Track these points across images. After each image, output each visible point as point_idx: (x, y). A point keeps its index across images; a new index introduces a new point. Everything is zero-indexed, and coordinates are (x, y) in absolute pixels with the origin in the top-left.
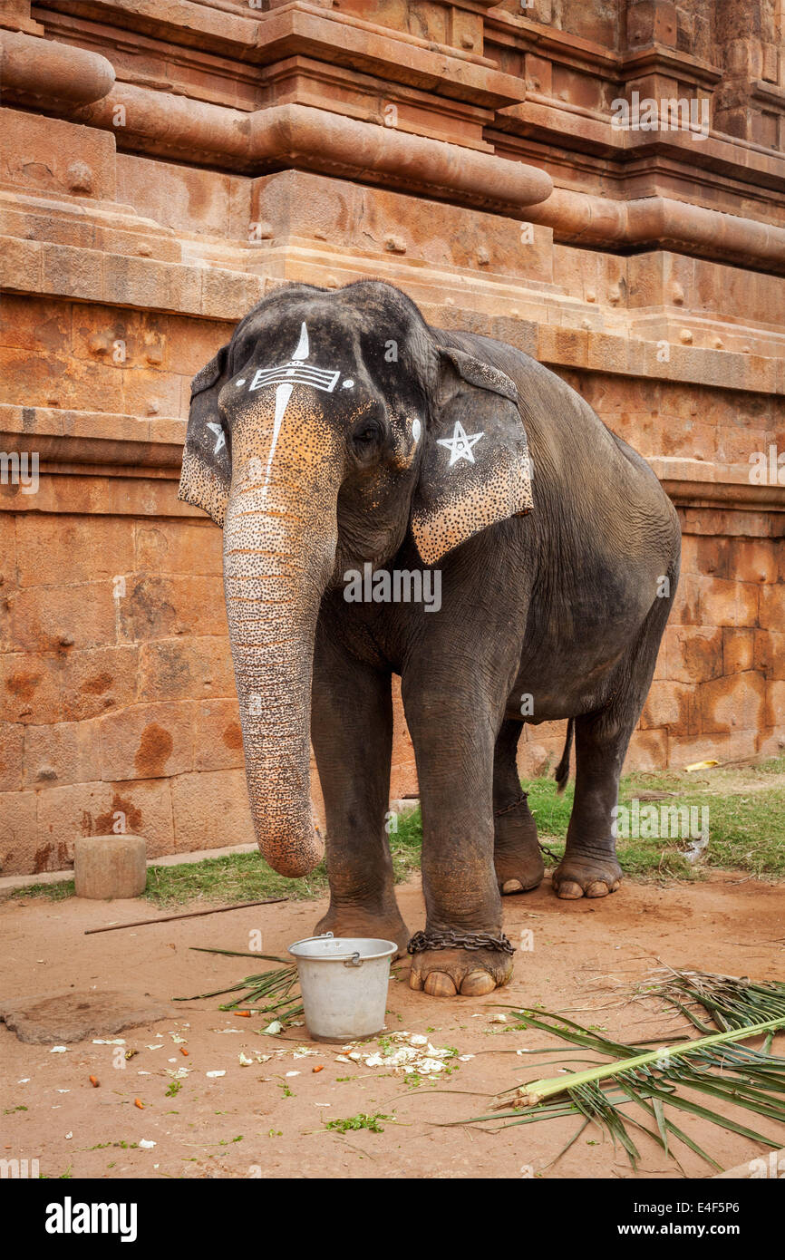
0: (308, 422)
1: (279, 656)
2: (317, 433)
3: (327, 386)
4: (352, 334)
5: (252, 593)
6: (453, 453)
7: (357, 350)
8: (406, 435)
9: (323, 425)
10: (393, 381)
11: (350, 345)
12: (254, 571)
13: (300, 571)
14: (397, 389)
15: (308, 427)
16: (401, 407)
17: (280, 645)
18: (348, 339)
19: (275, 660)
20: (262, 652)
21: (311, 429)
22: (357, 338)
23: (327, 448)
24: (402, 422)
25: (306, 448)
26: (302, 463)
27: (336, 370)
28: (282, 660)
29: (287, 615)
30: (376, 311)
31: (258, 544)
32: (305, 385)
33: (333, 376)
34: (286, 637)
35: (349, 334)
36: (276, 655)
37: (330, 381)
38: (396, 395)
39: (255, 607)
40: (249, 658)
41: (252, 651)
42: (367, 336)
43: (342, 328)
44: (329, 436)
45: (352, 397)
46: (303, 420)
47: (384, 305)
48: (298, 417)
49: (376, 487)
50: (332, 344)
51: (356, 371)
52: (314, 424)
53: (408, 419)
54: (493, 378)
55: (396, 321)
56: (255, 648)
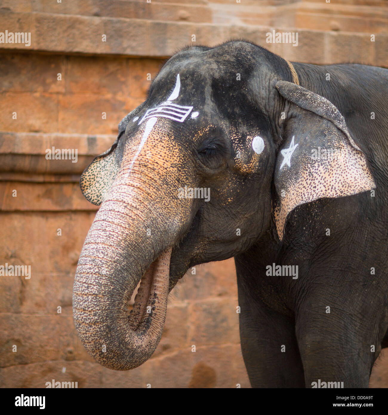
0: (163, 141)
2: (168, 148)
3: (180, 118)
6: (284, 159)
7: (208, 90)
8: (246, 149)
9: (173, 143)
10: (237, 110)
11: (203, 87)
14: (240, 116)
15: (163, 144)
16: (244, 129)
18: (203, 83)
21: (165, 146)
22: (209, 82)
23: (175, 158)
24: (243, 140)
25: (159, 157)
27: (190, 105)
30: (228, 61)
32: (165, 118)
33: (187, 110)
35: (205, 79)
37: (184, 114)
38: (240, 121)
42: (217, 80)
43: (201, 75)
44: (177, 150)
45: (195, 124)
46: (160, 140)
47: (235, 57)
48: (156, 138)
50: (193, 88)
51: (203, 105)
52: (167, 143)
53: (248, 137)
55: (243, 67)
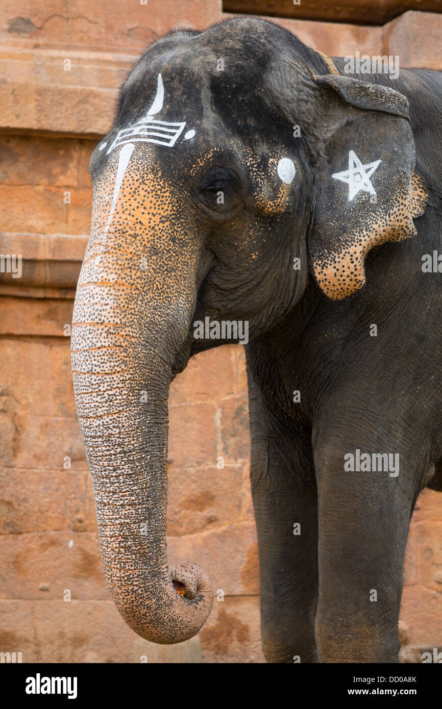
0: (146, 182)
1: (115, 427)
2: (154, 193)
3: (168, 141)
4: (202, 79)
5: (84, 366)
6: (350, 187)
7: (206, 95)
8: (269, 178)
9: (161, 183)
10: (251, 122)
11: (198, 92)
12: (84, 344)
13: (133, 340)
14: (256, 130)
15: (146, 187)
16: (263, 149)
17: (115, 416)
18: (197, 85)
19: (110, 431)
20: (97, 424)
21: (149, 190)
22: (206, 82)
23: (166, 207)
24: (264, 165)
25: (142, 210)
26: (138, 226)
27: (181, 121)
28: (118, 431)
29: (120, 385)
30: (232, 49)
31: (87, 317)
32: (145, 143)
33: (178, 128)
34: (121, 408)
35: (199, 80)
36: (111, 426)
37: (173, 134)
38: (257, 137)
39: (87, 379)
40: (87, 429)
41: (89, 422)
42: (218, 78)
43: (193, 74)
44: (167, 194)
45: (191, 148)
46: (141, 181)
47: (242, 42)
48: (136, 178)
49: (250, 236)
50: (184, 93)
51: (201, 119)
52: (152, 183)
53: (271, 160)
54: (381, 97)
55: (255, 56)
56: (91, 420)
